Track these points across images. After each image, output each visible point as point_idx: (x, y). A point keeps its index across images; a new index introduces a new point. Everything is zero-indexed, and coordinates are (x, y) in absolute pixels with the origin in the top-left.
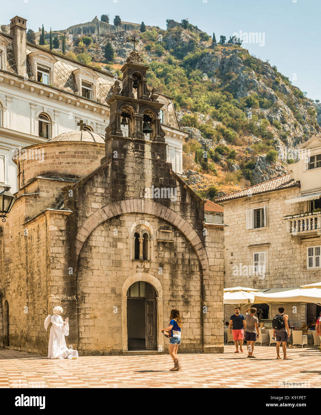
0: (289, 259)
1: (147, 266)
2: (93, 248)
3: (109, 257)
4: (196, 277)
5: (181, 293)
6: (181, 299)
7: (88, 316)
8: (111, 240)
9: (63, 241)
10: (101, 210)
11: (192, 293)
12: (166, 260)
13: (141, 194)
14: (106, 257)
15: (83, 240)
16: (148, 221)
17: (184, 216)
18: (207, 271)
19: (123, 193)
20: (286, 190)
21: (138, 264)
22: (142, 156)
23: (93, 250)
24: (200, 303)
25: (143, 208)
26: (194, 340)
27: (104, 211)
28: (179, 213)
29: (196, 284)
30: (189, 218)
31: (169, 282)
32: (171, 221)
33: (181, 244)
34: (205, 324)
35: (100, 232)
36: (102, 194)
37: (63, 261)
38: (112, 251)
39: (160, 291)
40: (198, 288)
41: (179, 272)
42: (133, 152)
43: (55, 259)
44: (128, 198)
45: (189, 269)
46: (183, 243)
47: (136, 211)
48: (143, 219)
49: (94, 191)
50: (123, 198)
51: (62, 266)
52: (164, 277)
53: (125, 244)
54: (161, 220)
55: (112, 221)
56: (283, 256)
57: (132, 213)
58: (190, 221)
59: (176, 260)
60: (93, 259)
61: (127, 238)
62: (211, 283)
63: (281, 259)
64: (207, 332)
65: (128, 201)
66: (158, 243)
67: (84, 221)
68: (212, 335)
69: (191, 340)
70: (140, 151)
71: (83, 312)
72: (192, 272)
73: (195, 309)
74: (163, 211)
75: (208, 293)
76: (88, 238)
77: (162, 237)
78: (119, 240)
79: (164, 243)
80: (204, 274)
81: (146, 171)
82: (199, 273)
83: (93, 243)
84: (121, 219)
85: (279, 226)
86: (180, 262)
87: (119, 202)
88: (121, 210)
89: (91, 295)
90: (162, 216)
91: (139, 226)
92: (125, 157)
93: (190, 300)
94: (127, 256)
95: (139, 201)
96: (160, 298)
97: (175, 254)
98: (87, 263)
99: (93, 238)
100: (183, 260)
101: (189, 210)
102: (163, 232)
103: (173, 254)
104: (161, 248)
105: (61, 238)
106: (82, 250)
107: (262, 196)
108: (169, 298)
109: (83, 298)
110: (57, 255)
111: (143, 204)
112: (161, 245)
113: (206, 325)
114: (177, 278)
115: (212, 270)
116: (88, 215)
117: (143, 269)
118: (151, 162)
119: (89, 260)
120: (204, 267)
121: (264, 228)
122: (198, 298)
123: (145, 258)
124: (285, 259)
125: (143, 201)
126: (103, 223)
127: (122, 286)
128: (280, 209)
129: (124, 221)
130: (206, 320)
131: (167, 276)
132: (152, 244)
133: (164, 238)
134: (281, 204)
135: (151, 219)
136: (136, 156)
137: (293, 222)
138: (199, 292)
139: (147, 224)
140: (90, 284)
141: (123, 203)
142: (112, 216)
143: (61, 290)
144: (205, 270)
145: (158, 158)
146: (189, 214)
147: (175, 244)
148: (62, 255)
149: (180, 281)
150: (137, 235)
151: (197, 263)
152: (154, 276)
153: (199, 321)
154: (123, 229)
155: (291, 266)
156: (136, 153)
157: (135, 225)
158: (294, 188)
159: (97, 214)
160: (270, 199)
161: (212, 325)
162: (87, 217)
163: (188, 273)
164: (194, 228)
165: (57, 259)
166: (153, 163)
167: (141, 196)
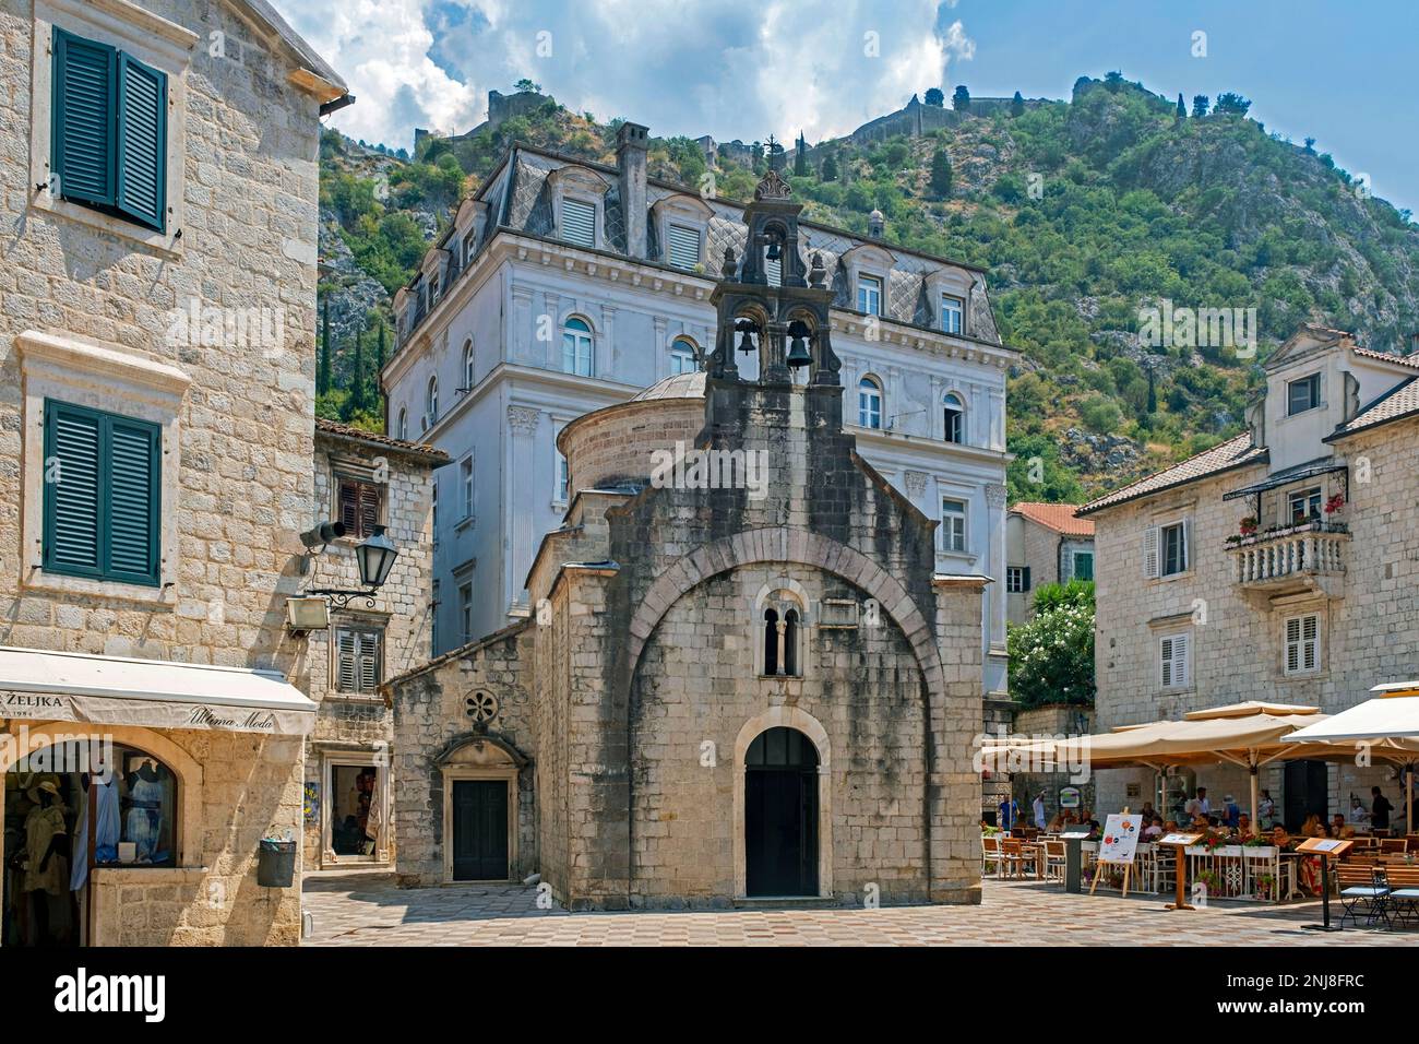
0: (1241, 650)
1: (793, 687)
2: (668, 651)
3: (705, 670)
4: (914, 713)
5: (875, 755)
6: (874, 767)
7: (654, 815)
8: (710, 631)
9: (599, 637)
10: (686, 561)
11: (903, 754)
12: (840, 674)
13: (781, 514)
14: (697, 671)
15: (645, 634)
16: (798, 580)
17: (885, 563)
18: (941, 696)
19: (739, 516)
20: (1234, 472)
21: (772, 685)
22: (783, 424)
23: (669, 657)
24: (922, 777)
25: (784, 549)
26: (909, 868)
27: (693, 562)
28: (871, 557)
29: (913, 731)
30: (897, 566)
31: (846, 728)
32: (852, 577)
33: (876, 634)
34: (932, 830)
35: (684, 613)
36: (689, 520)
37: (598, 684)
38: (711, 656)
39: (824, 751)
40: (919, 740)
41: (872, 703)
42: (763, 414)
43: (581, 681)
44: (750, 527)
45: (897, 693)
46: (881, 630)
47: (767, 558)
48: (785, 576)
49: (672, 515)
50: (738, 527)
51: (597, 698)
52: (835, 717)
53: (742, 639)
54: (828, 575)
55: (713, 584)
56: (1229, 644)
57: (757, 563)
58: (898, 574)
59: (864, 672)
60: (668, 677)
61: (748, 623)
62: (950, 726)
63: (1223, 653)
64: (938, 851)
65: (748, 535)
66: (822, 632)
67: (645, 589)
68: (952, 858)
69: (899, 870)
70: (778, 412)
71: (645, 805)
72: (904, 701)
73: (909, 794)
74: (834, 553)
75: (941, 751)
76: (657, 628)
77: (831, 618)
78: (729, 629)
79: (834, 632)
80: (932, 705)
81: (793, 458)
82: (921, 703)
83: (667, 640)
84: (733, 579)
85: (1217, 567)
86: (873, 677)
87: (728, 538)
88: (733, 557)
89: (662, 764)
90: (831, 566)
91: (775, 594)
92: (744, 427)
93: (897, 770)
94: (747, 667)
95: (775, 533)
96: (824, 767)
97: (862, 659)
98: (655, 688)
99: (667, 627)
100: (881, 673)
101: (897, 545)
102: (832, 605)
103: (856, 657)
104: (828, 644)
105: (596, 632)
106: (642, 657)
107: (1181, 492)
108: (846, 767)
109: (645, 770)
110: (587, 672)
111: (784, 540)
112: (826, 637)
113: (937, 833)
114: (867, 717)
115: (951, 693)
116: (656, 574)
117: (785, 698)
118: (804, 435)
119: (657, 680)
120: (932, 689)
121: (1184, 574)
122: (918, 766)
123: (790, 669)
124: (1233, 652)
125: (784, 531)
126: (692, 590)
127: (735, 740)
128: (1221, 522)
129: (740, 584)
130: (936, 821)
131: (842, 713)
132: (806, 635)
133: (836, 620)
134: (1224, 511)
135: (805, 575)
136: (769, 423)
137: (1247, 554)
138: (920, 750)
139: (795, 586)
140: (661, 739)
141: (737, 539)
142: (711, 572)
143: (593, 755)
144: (935, 694)
145: (823, 423)
146: (895, 557)
147: (861, 632)
148: (597, 672)
149: (874, 724)
150: (771, 615)
151: (916, 678)
152: (811, 713)
153: (919, 822)
154: (738, 604)
155: (1246, 669)
156: (768, 416)
157: (766, 590)
158: (1255, 466)
159: (676, 570)
160: (1198, 498)
161: (952, 834)
162: (653, 579)
163: (893, 703)
164: (909, 592)
165: (587, 681)
166: (810, 438)
167: (781, 520)
